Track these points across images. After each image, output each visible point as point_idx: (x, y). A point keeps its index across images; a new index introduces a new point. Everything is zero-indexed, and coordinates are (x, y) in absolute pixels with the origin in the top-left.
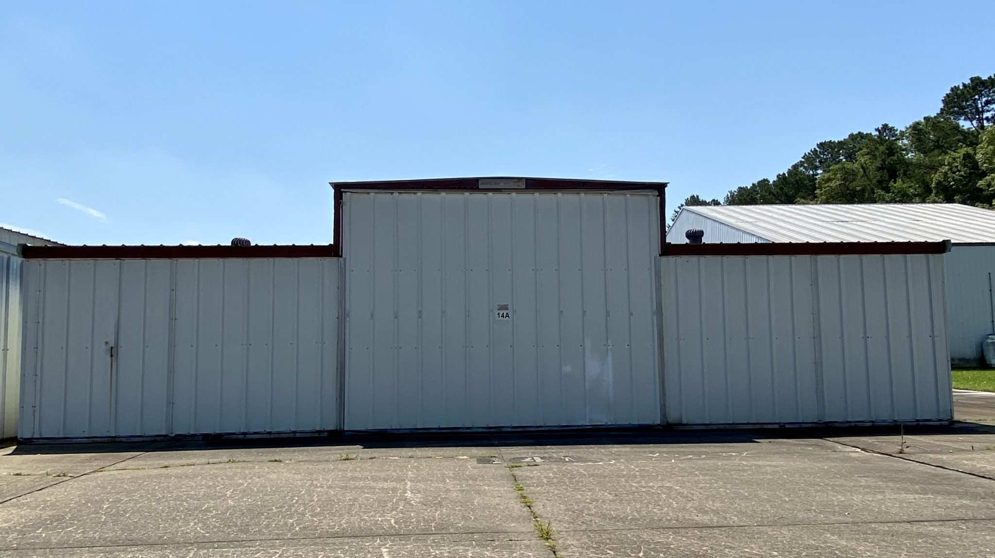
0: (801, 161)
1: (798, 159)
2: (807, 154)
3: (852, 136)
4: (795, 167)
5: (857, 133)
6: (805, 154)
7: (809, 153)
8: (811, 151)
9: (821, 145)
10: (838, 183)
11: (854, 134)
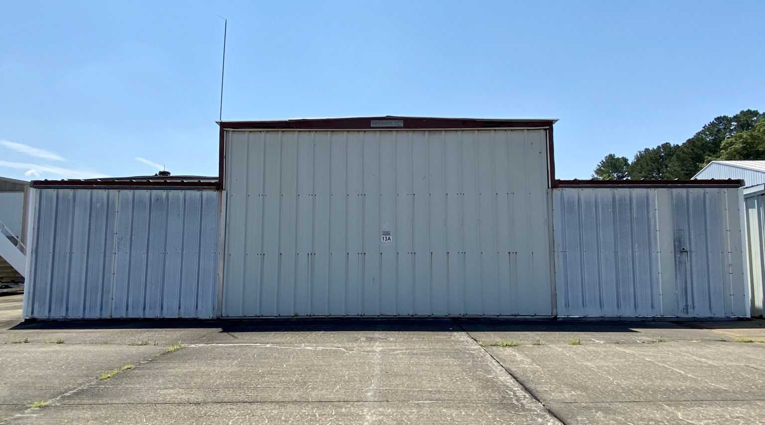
0: (703, 130)
1: (700, 129)
2: (707, 125)
3: (742, 112)
4: (698, 134)
5: (747, 110)
6: (705, 125)
7: (709, 125)
8: (710, 123)
9: (718, 119)
10: (741, 145)
11: (745, 111)
